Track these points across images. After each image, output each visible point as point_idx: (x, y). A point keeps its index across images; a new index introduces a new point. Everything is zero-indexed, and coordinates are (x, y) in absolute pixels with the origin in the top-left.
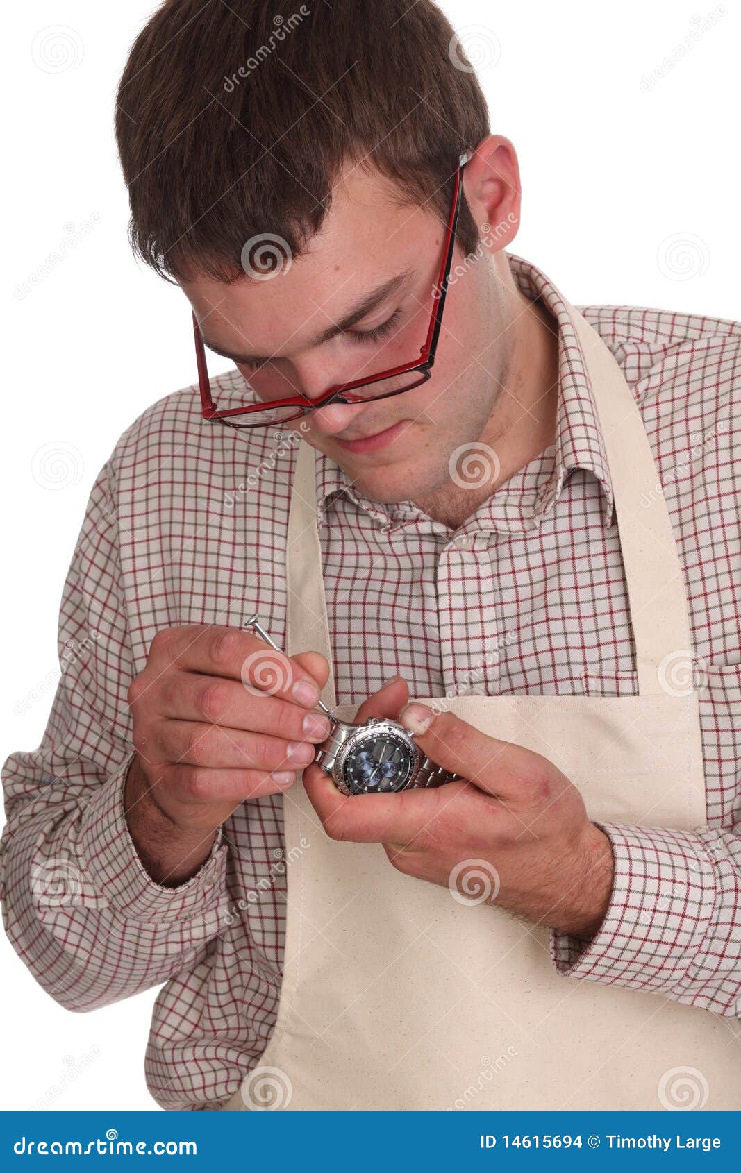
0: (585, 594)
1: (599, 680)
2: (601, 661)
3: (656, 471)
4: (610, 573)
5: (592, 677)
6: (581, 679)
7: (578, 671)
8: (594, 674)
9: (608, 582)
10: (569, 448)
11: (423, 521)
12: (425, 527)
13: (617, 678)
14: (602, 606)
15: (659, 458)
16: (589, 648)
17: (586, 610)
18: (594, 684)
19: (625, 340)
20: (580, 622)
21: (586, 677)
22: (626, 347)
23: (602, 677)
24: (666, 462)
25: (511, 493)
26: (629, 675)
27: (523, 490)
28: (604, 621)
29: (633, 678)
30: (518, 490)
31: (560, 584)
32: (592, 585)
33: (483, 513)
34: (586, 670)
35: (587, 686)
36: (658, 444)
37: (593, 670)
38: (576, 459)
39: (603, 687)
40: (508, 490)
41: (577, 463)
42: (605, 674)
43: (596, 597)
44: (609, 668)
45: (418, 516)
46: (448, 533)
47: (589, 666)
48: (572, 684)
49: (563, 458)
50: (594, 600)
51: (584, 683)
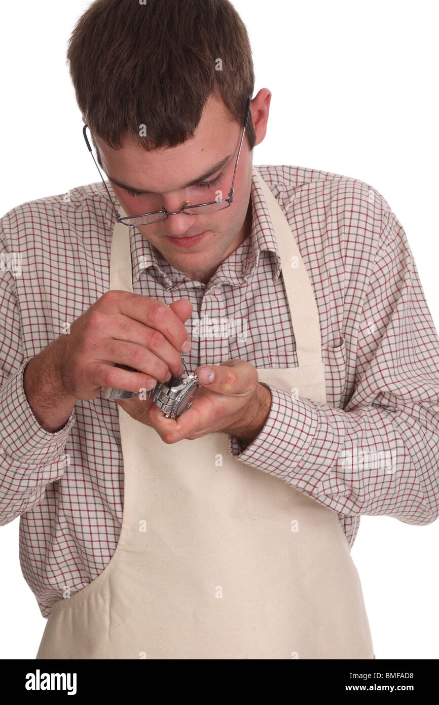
0: (268, 314)
1: (277, 357)
2: (277, 347)
3: (298, 250)
4: (279, 302)
5: (273, 356)
6: (268, 357)
7: (266, 353)
8: (274, 354)
9: (279, 307)
10: (262, 240)
11: (188, 281)
12: (189, 285)
13: (286, 355)
14: (277, 319)
15: (299, 243)
16: (271, 341)
17: (269, 322)
18: (274, 359)
19: (277, 183)
20: (266, 328)
21: (270, 356)
22: (278, 187)
23: (278, 356)
24: (303, 245)
25: (230, 264)
26: (292, 353)
27: (236, 263)
28: (278, 327)
29: (294, 355)
30: (234, 263)
31: (255, 309)
32: (271, 309)
33: (220, 274)
34: (270, 352)
35: (271, 361)
36: (298, 236)
37: (273, 352)
38: (267, 247)
39: (279, 360)
40: (229, 263)
41: (268, 248)
42: (279, 354)
43: (273, 315)
44: (281, 351)
45: (184, 279)
46: (202, 286)
47: (271, 350)
48: (264, 361)
49: (259, 245)
50: (272, 317)
51: (270, 359)
